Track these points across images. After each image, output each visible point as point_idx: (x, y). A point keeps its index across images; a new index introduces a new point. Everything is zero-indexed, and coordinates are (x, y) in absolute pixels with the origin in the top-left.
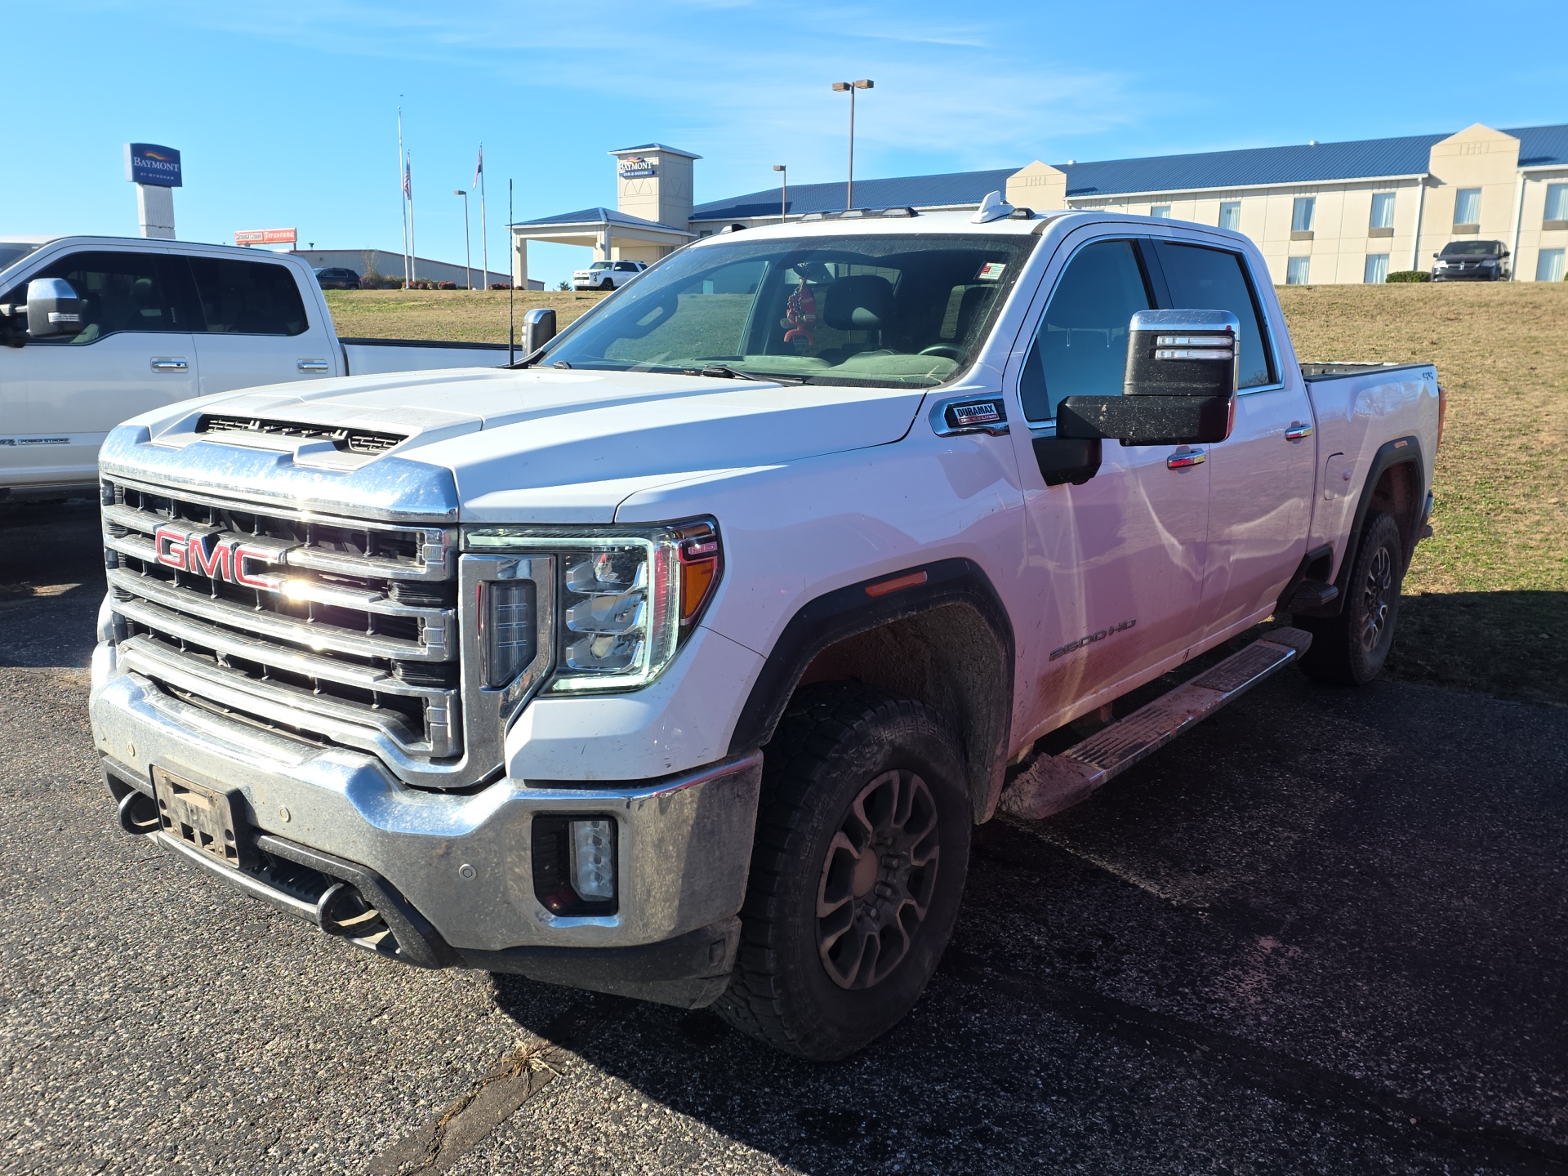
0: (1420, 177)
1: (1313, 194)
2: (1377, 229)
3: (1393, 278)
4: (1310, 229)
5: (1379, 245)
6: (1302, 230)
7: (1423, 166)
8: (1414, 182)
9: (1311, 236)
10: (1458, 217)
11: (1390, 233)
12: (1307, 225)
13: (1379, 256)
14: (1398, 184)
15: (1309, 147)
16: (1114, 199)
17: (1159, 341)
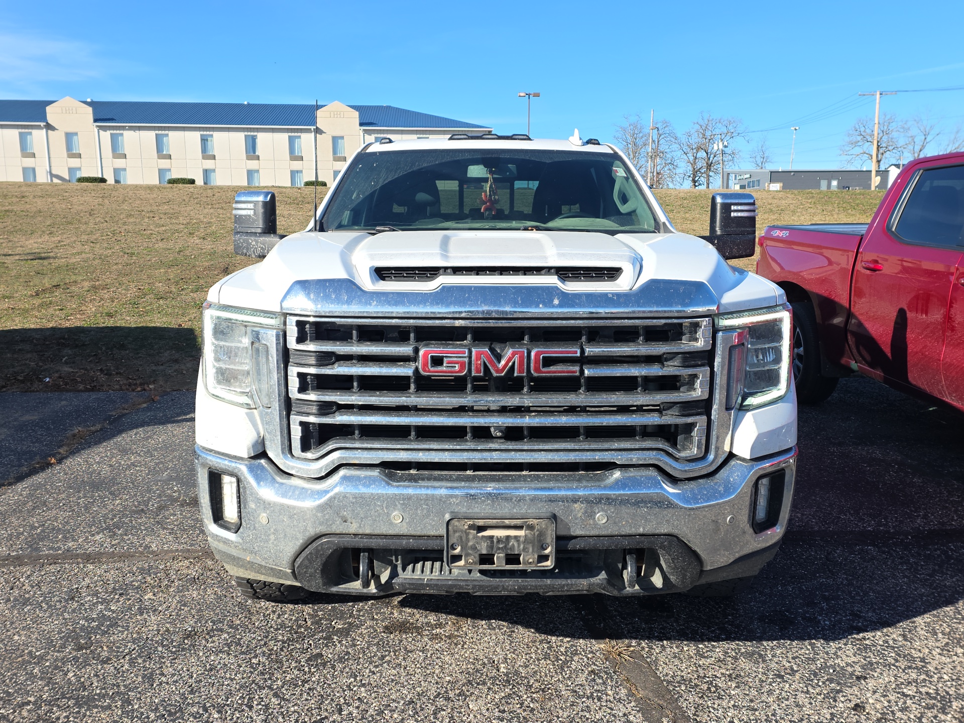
0: (313, 128)
1: (255, 134)
2: (295, 157)
3: (308, 184)
4: (257, 154)
5: (296, 165)
6: (252, 154)
7: (313, 121)
8: (309, 131)
9: (258, 158)
10: (335, 152)
11: (301, 159)
12: (254, 152)
13: (297, 172)
14: (301, 131)
15: (243, 105)
16: (129, 126)
17: (733, 208)
